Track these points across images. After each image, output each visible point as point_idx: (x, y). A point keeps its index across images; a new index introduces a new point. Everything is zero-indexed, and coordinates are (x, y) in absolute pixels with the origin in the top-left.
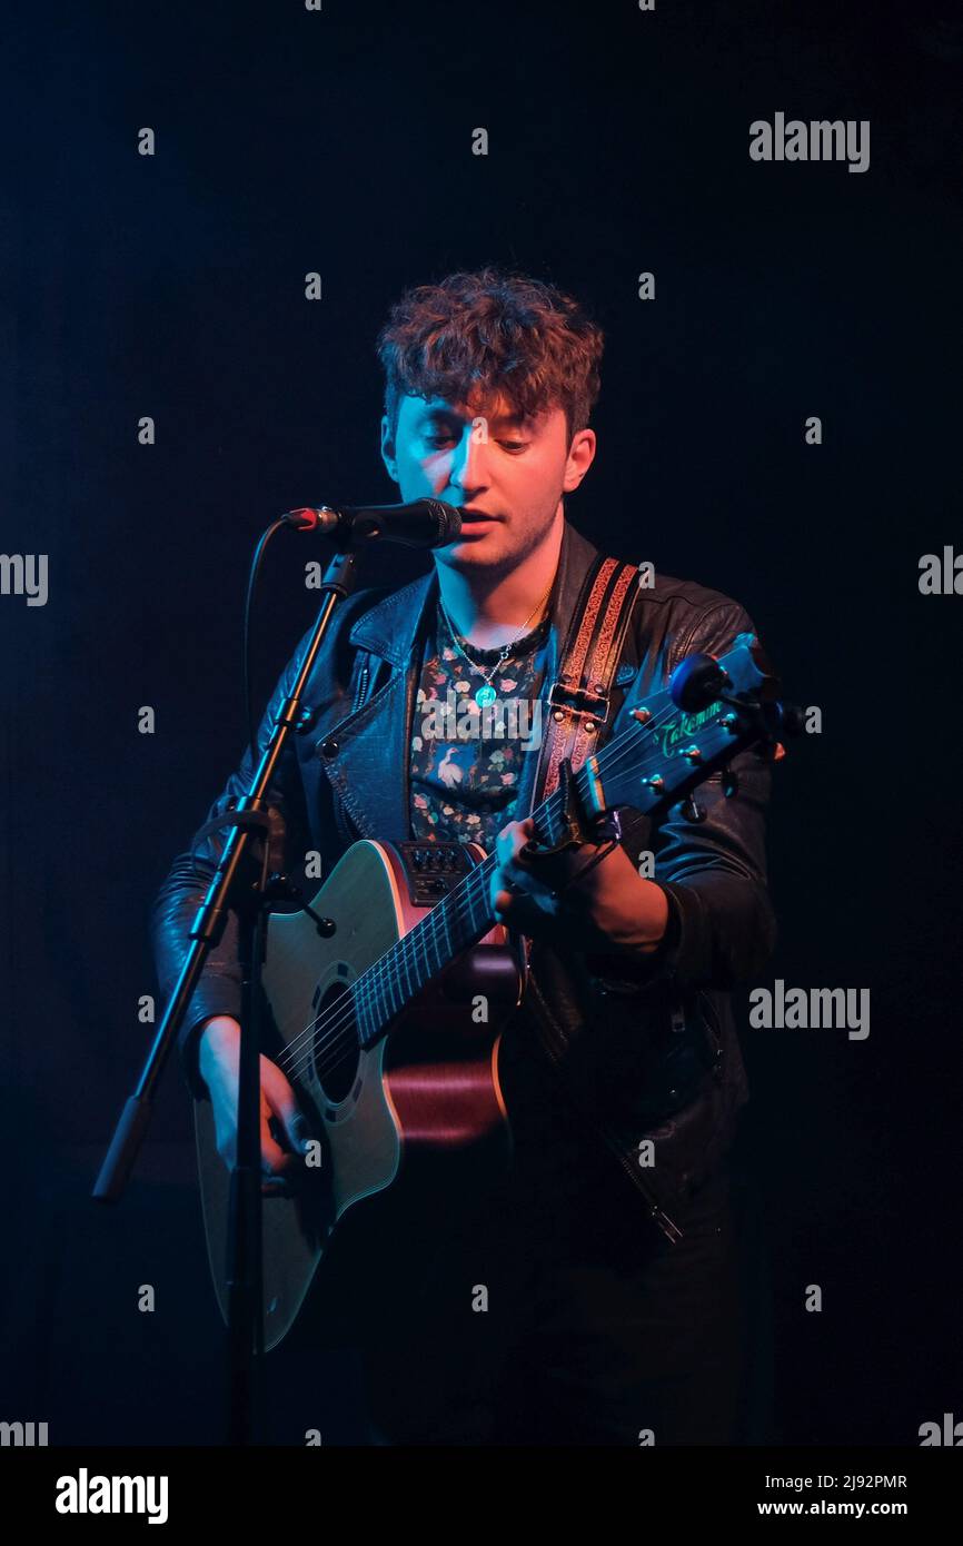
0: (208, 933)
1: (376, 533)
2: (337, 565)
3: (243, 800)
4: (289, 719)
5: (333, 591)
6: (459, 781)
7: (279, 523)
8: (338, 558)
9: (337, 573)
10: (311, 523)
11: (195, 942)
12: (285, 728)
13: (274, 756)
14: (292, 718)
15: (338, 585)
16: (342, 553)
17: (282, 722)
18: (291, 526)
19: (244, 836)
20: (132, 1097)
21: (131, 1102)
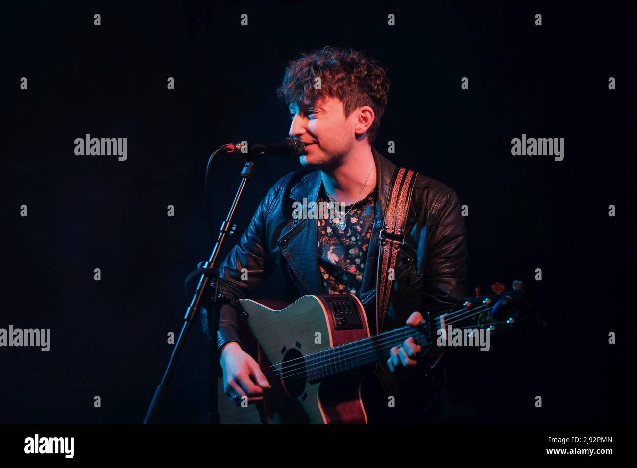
0: (191, 318)
1: (263, 153)
2: (247, 166)
3: (207, 263)
4: (226, 230)
5: (245, 177)
6: (337, 261)
7: (218, 150)
8: (248, 164)
9: (247, 170)
10: (232, 150)
11: (186, 322)
12: (224, 234)
13: (220, 245)
14: (227, 230)
15: (247, 175)
16: (249, 161)
17: (223, 231)
18: (224, 151)
19: (207, 278)
20: (159, 386)
21: (159, 387)
